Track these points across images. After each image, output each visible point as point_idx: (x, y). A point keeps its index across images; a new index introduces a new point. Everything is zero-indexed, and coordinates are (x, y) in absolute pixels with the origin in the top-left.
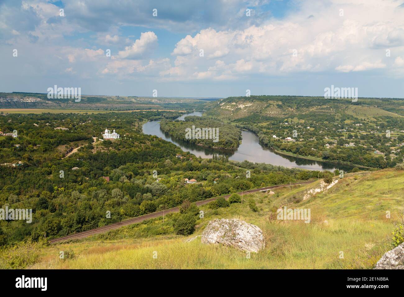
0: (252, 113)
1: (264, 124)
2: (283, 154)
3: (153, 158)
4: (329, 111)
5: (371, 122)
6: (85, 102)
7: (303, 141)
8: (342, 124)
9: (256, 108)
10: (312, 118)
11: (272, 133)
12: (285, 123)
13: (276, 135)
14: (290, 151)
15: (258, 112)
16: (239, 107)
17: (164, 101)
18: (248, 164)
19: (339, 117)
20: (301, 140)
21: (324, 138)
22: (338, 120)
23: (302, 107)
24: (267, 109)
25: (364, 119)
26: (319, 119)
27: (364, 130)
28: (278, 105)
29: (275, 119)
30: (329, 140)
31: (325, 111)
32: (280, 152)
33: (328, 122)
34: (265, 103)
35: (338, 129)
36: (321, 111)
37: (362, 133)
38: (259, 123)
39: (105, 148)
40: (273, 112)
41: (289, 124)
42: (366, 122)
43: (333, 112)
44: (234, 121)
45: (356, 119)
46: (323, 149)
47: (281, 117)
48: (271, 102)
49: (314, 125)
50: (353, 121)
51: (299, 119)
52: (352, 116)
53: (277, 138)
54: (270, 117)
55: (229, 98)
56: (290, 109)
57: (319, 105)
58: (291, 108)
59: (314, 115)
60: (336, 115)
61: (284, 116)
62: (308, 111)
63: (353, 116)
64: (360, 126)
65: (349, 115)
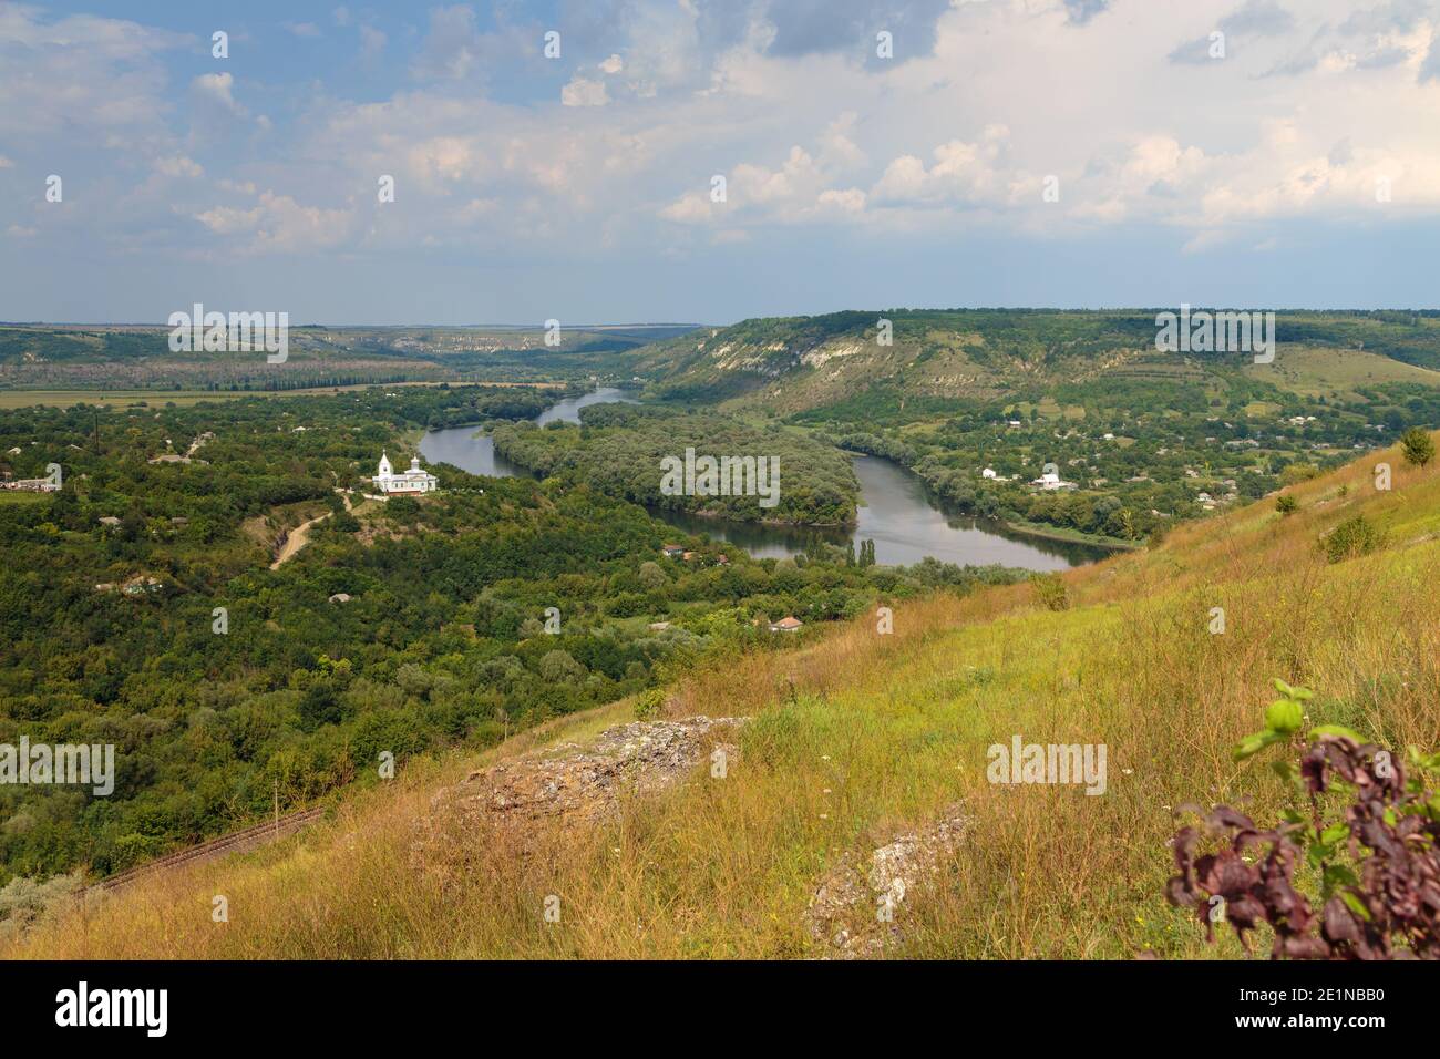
0: (866, 387)
1: (928, 430)
2: (1044, 534)
3: (582, 561)
4: (1181, 369)
5: (1347, 409)
6: (100, 353)
7: (1103, 485)
8: (1235, 419)
9: (881, 365)
10: (1115, 398)
11: (974, 461)
12: (1009, 420)
13: (993, 469)
14: (1071, 523)
15: (887, 381)
16: (803, 362)
17: (446, 343)
18: (939, 571)
19: (1219, 392)
20: (1097, 482)
21: (1184, 474)
22: (1216, 403)
23: (1069, 356)
24: (926, 369)
25: (1322, 399)
26: (1145, 404)
27: (1329, 442)
28: (968, 349)
29: (963, 406)
30: (1204, 481)
31: (1164, 368)
32: (1030, 529)
33: (1180, 414)
34: (917, 342)
35: (1228, 440)
36: (1147, 368)
37: (1322, 452)
38: (900, 423)
39: (402, 528)
40: (954, 378)
41: (1026, 425)
42: (1327, 409)
43: (1195, 371)
44: (796, 418)
45: (1291, 397)
46: (1194, 513)
47: (986, 398)
48: (939, 337)
49: (1129, 425)
50: (1279, 408)
51: (1063, 402)
52: (1270, 387)
53: (999, 479)
54: (943, 399)
55: (745, 323)
56: (1018, 362)
57: (1135, 346)
58: (1024, 360)
59: (1120, 386)
60: (1208, 385)
61: (999, 394)
62: (1093, 373)
63: (1277, 384)
64: (1308, 424)
65: (1258, 382)
